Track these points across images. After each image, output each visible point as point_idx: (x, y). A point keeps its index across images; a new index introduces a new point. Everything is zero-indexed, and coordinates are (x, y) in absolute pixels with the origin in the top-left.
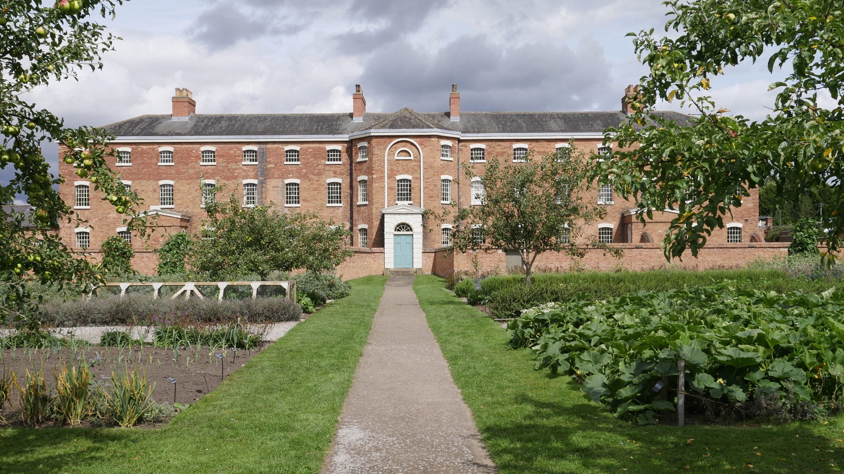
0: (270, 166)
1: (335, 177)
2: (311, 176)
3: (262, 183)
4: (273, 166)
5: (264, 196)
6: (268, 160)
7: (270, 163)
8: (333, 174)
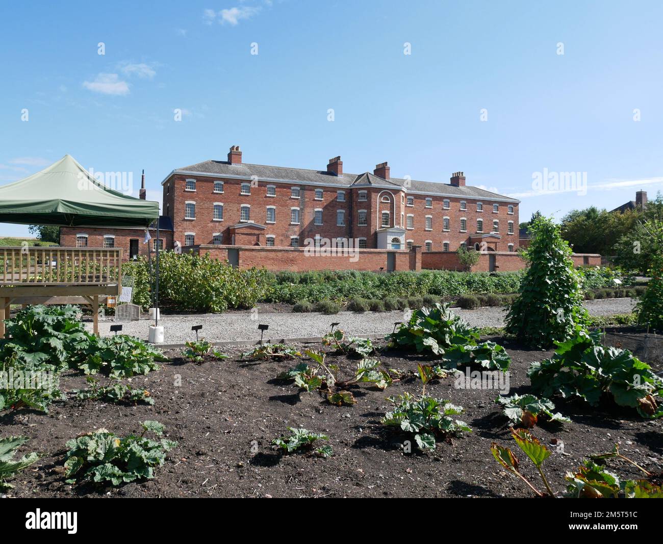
0: (306, 200)
1: (341, 209)
2: (329, 208)
3: (302, 209)
4: (308, 200)
5: (303, 217)
6: (306, 196)
7: (307, 198)
8: (340, 207)
